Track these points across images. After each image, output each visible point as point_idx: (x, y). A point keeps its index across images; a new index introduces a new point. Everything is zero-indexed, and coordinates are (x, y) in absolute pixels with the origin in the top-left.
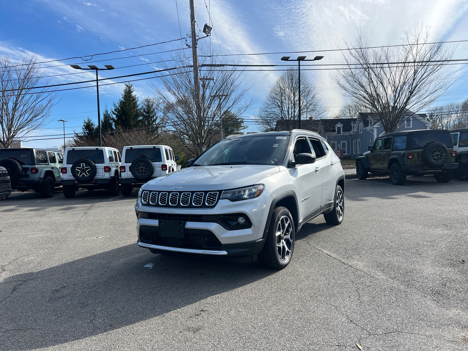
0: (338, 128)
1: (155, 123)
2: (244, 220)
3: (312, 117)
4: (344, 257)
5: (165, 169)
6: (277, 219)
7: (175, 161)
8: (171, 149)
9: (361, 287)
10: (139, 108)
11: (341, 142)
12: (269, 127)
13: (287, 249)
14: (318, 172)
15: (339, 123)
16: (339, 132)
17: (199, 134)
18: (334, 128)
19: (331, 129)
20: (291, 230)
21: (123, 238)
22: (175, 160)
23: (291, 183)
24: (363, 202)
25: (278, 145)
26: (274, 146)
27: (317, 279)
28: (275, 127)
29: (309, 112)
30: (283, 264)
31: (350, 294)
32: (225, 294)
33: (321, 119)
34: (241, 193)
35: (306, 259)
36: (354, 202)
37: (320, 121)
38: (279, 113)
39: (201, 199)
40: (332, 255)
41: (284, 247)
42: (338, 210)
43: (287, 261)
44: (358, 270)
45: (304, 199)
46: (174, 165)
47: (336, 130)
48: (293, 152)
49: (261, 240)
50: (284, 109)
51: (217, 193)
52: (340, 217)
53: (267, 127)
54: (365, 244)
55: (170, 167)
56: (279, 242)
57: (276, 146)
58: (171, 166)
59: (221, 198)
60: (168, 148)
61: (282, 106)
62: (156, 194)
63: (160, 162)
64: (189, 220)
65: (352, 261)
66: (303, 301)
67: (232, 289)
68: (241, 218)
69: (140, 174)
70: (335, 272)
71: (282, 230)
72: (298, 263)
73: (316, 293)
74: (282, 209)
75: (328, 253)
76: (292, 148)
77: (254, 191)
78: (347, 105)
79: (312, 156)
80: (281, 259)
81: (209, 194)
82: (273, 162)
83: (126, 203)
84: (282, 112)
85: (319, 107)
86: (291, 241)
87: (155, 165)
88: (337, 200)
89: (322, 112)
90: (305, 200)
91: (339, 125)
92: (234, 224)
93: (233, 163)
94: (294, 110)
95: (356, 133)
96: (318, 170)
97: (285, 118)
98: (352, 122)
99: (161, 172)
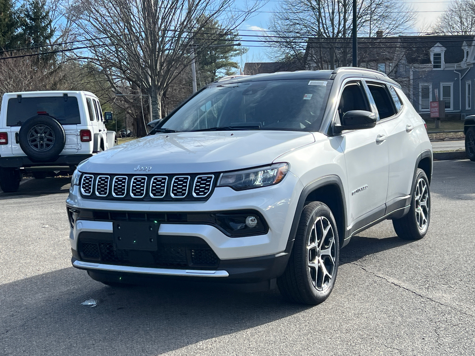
0: (435, 55)
1: (50, 41)
2: (256, 222)
3: (382, 32)
4: (422, 287)
5: (87, 138)
6: (310, 221)
7: (104, 123)
8: (97, 99)
9: (443, 326)
10: (16, 8)
11: (442, 85)
12: (292, 52)
13: (325, 272)
14: (382, 143)
15: (438, 44)
16: (437, 64)
17: (151, 67)
18: (428, 55)
19: (422, 57)
20: (332, 240)
21: (30, 263)
22: (103, 121)
23: (334, 162)
24: (469, 201)
25: (312, 96)
26: (304, 98)
27: (374, 317)
28: (305, 51)
29: (375, 22)
30: (318, 296)
31: (424, 335)
32: (226, 338)
33: (400, 37)
34: (249, 177)
35: (358, 291)
36: (454, 202)
37: (399, 40)
38: (313, 23)
39: (186, 186)
40: (402, 284)
41: (320, 268)
42: (418, 213)
43: (325, 292)
44: (442, 305)
45: (355, 191)
46: (103, 130)
47: (432, 59)
48: (339, 109)
49: (284, 254)
50: (323, 14)
51: (211, 177)
52: (423, 226)
53: (288, 51)
54: (460, 269)
55: (96, 135)
56: (313, 258)
57: (308, 97)
58: (98, 132)
59: (218, 184)
60: (92, 96)
61: (319, 7)
62: (107, 178)
63: (76, 124)
64: (165, 221)
65: (434, 292)
66: (349, 344)
67: (237, 331)
68: (251, 219)
69: (37, 148)
70: (404, 308)
71: (318, 240)
72: (343, 296)
73: (370, 334)
74: (317, 205)
75: (396, 282)
76: (336, 100)
77: (272, 174)
78: (457, 6)
79: (370, 116)
80: (315, 287)
81: (198, 179)
82: (303, 126)
83: (14, 205)
84: (318, 21)
85: (396, 10)
86: (333, 259)
87: (66, 130)
88: (417, 195)
89: (402, 20)
90: (357, 191)
91: (438, 49)
92: (239, 228)
93: (233, 127)
94: (345, 16)
95: (472, 66)
96: (382, 141)
97: (325, 33)
98: (465, 43)
99: (80, 145)
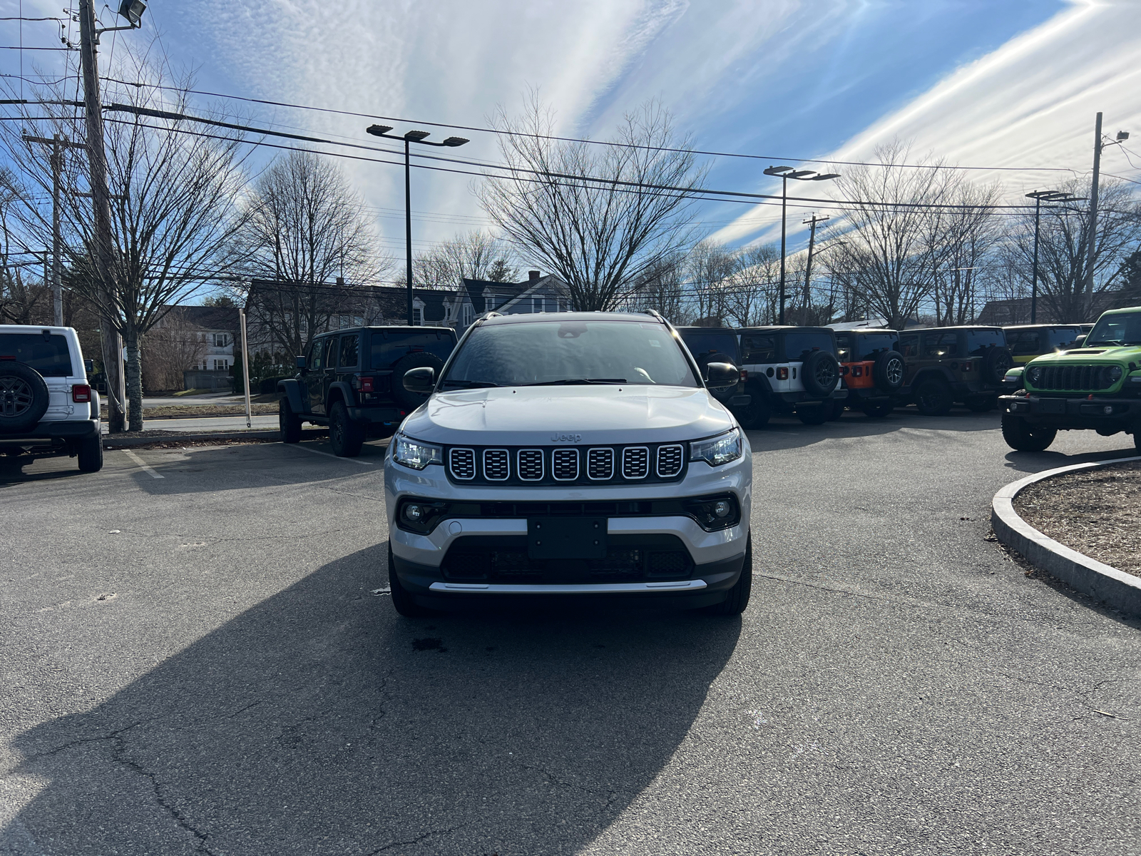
2: (728, 509)
5: (84, 397)
15: (417, 299)
16: (416, 321)
19: (402, 311)
39: (645, 462)
51: (679, 448)
59: (691, 458)
62: (504, 453)
63: (66, 376)
64: (615, 513)
81: (661, 450)
87: (52, 385)
91: (418, 304)
95: (455, 325)
98: (446, 299)
99: (71, 407)
